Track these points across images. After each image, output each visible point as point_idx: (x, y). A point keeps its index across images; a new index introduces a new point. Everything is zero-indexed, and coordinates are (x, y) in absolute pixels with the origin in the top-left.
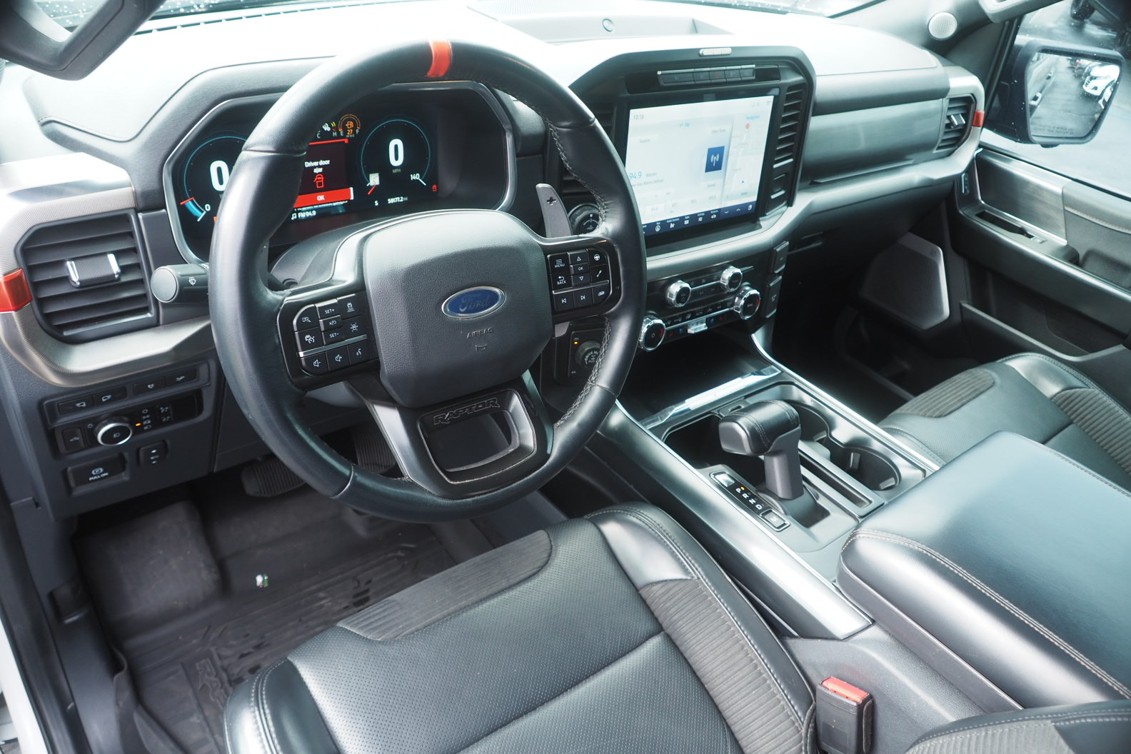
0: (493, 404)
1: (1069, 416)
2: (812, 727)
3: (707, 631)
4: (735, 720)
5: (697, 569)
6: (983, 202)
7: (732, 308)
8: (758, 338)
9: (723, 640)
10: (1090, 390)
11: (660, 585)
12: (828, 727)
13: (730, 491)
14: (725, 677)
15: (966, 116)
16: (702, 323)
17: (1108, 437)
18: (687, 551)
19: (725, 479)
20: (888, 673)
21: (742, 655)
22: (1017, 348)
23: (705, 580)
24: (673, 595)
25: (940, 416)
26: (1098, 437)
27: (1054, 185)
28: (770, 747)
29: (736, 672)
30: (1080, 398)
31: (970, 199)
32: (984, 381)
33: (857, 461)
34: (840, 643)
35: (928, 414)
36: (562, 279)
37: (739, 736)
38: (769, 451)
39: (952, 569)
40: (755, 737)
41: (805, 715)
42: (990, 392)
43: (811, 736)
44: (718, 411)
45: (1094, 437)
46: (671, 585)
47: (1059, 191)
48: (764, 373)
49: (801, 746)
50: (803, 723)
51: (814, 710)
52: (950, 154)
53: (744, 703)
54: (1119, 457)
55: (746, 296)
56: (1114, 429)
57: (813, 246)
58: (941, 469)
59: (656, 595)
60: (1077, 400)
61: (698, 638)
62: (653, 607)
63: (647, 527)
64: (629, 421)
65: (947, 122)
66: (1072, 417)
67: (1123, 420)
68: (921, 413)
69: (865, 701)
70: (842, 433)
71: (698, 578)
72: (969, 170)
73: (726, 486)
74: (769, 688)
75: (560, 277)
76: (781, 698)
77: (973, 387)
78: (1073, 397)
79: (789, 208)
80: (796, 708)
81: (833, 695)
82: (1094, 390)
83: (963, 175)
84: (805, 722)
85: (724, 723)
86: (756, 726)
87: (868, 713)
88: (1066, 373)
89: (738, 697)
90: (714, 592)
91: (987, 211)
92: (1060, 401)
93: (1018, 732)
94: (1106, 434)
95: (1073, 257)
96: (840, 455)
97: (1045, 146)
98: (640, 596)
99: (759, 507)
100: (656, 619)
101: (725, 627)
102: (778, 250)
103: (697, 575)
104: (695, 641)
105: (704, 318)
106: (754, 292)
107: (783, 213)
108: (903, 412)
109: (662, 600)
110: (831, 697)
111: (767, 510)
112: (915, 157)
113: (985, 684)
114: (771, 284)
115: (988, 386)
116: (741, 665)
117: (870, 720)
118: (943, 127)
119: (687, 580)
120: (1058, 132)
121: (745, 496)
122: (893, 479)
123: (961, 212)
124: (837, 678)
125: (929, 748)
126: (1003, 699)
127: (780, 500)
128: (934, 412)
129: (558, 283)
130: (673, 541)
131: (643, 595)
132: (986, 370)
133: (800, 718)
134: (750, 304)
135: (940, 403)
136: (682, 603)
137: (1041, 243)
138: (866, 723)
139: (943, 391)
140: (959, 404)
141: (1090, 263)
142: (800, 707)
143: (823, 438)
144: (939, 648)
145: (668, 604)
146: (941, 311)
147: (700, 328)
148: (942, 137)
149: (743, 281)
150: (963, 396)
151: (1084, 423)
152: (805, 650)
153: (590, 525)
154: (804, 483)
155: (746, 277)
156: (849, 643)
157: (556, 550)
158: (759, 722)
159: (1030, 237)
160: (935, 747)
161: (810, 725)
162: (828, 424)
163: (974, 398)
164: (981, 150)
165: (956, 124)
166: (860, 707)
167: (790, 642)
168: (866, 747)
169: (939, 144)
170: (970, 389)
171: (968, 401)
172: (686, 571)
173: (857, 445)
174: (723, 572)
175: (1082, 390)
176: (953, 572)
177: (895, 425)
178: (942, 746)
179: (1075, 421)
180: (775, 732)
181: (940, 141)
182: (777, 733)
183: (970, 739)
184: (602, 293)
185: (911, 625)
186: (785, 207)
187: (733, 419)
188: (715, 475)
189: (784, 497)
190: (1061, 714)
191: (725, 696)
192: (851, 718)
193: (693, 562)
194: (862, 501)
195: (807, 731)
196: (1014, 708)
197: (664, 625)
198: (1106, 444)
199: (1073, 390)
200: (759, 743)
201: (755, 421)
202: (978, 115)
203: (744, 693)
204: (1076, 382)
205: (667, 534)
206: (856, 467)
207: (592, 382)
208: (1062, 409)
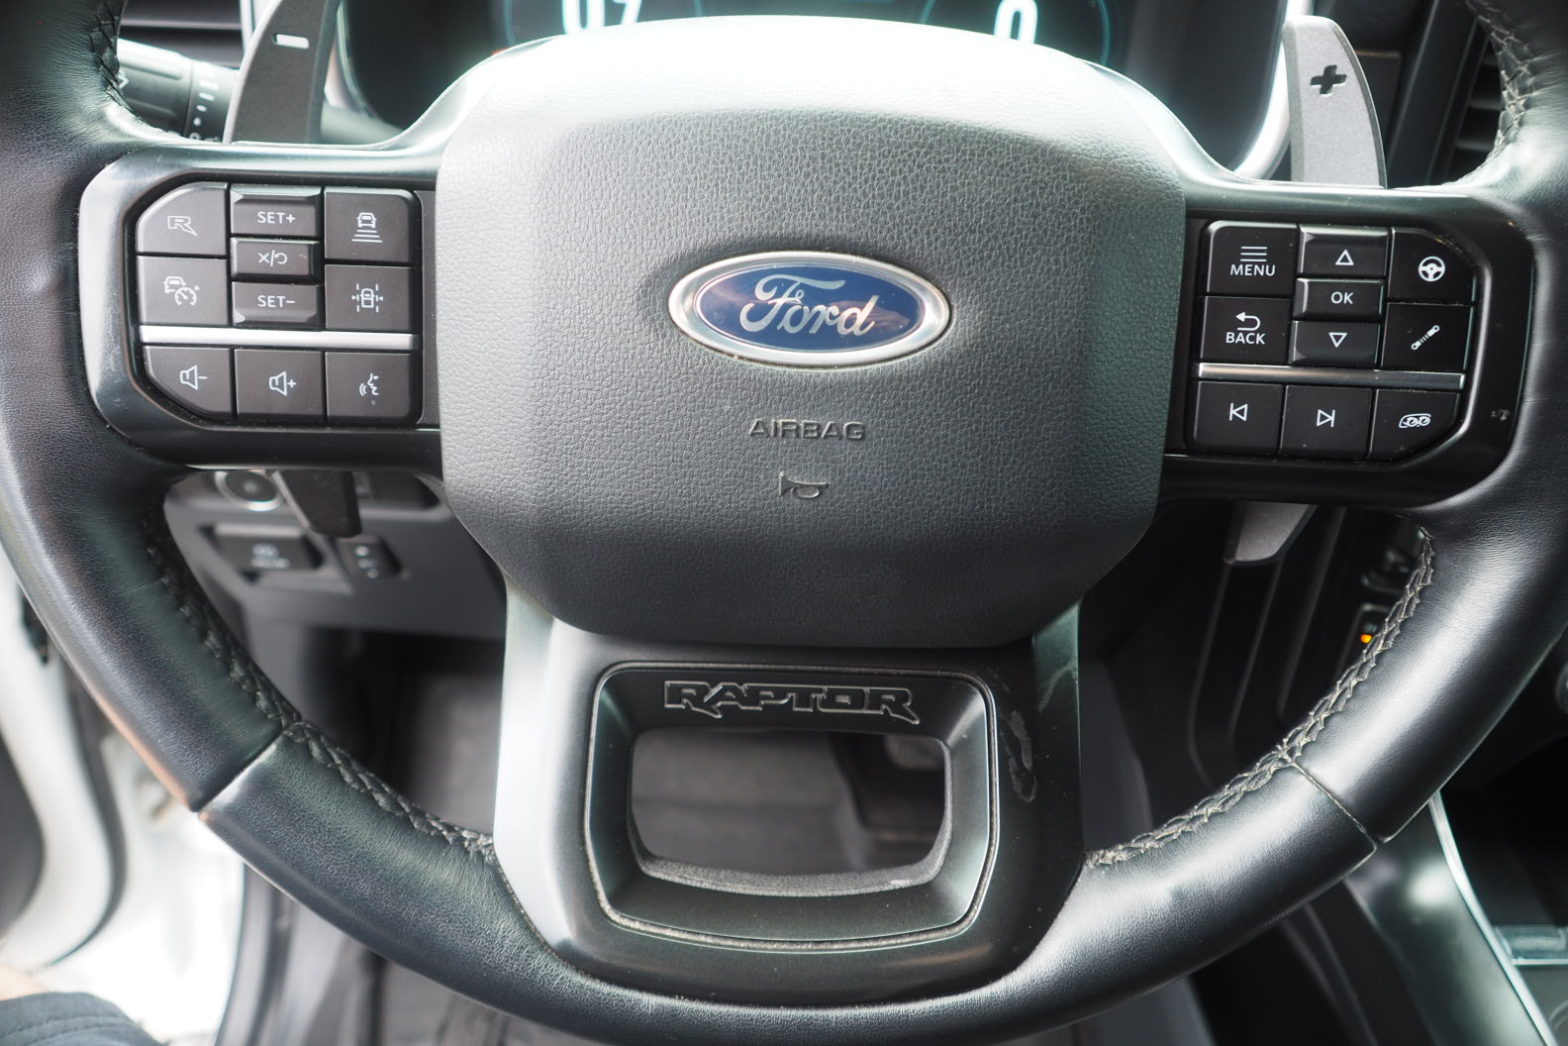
0: (896, 707)
36: (1250, 323)
64: (1462, 909)
75: (1242, 317)
129: (1230, 337)
184: (1420, 420)
207: (1291, 753)
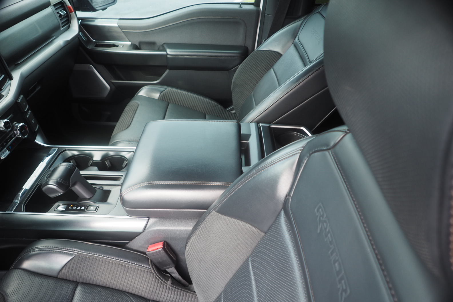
1: (167, 101)
2: (155, 267)
3: (95, 269)
4: (128, 288)
5: (75, 250)
6: (94, 40)
7: (16, 137)
8: (39, 141)
9: (103, 267)
10: (168, 89)
11: (64, 269)
12: (159, 263)
13: (67, 211)
14: (114, 278)
15: (65, 10)
16: (6, 151)
17: (181, 101)
18: (65, 247)
19: (61, 207)
20: (164, 230)
21: (114, 265)
22: (139, 88)
23: (81, 252)
24: (73, 267)
25: (128, 127)
26: (179, 103)
27: (114, 24)
28: (146, 286)
29: (117, 273)
30: (166, 94)
31: (89, 41)
32: (135, 106)
33: (109, 163)
34: (143, 233)
35: (123, 129)
37: (133, 292)
38: (71, 185)
39: (159, 184)
40: (139, 288)
41: (149, 265)
42: (139, 108)
43: (156, 270)
44: (41, 182)
45: (178, 104)
46: (68, 265)
47: (116, 25)
48: (51, 153)
49: (155, 276)
50: (150, 269)
51: (151, 261)
52: (69, 27)
53: (127, 281)
54: (188, 105)
55: (18, 128)
56: (181, 98)
57: (37, 90)
58: (137, 147)
59: (66, 273)
60: (166, 95)
61: (94, 274)
62: (68, 278)
63: (41, 251)
65: (59, 15)
66: (168, 101)
67: (182, 94)
68: (121, 130)
69: (164, 245)
70: (97, 157)
71: (78, 253)
72: (80, 30)
73: (64, 209)
74: (132, 268)
76: (138, 267)
77: (132, 110)
78: (164, 95)
79: (12, 81)
80: (145, 266)
81: (153, 252)
82: (169, 89)
83: (80, 33)
84: (151, 268)
85: (125, 293)
86: (136, 284)
87: (168, 247)
88: (158, 88)
89: (123, 281)
90: (87, 253)
91: (97, 43)
92: (162, 98)
93: (208, 221)
94: (180, 101)
95: (135, 47)
96: (101, 166)
97: (103, 10)
98: (59, 279)
99: (83, 208)
100: (73, 281)
101: (101, 262)
102: (19, 101)
103: (76, 252)
104: (93, 276)
105: (5, 149)
106: (21, 124)
107: (10, 84)
108: (115, 133)
109: (69, 273)
110: (153, 253)
111: (87, 207)
112: (55, 34)
113: (192, 211)
114: (28, 116)
115: (137, 106)
116: (116, 269)
117: (170, 249)
118: (58, 18)
119: (73, 257)
120: (104, 3)
121: (75, 208)
122: (125, 161)
123: (88, 48)
124: (151, 244)
125: (190, 245)
126: (199, 211)
127: (89, 199)
128: (125, 127)
130: (57, 248)
131: (60, 277)
132: (133, 101)
133: (149, 268)
134: (23, 130)
135: (125, 122)
136: (78, 268)
137: (123, 47)
138: (169, 251)
139: (124, 117)
140: (131, 119)
141: (142, 46)
142: (146, 265)
143: (92, 163)
144: (172, 211)
145: (73, 272)
146: (106, 88)
147: (7, 154)
148: (60, 22)
149: (12, 123)
150: (131, 115)
151: (172, 101)
152: (135, 244)
153: (15, 271)
154: (94, 186)
155: (12, 120)
156: (146, 231)
157: (6, 294)
158: (136, 282)
159: (118, 46)
160: (191, 243)
161: (153, 267)
162: (89, 157)
163: (135, 113)
164: (80, 21)
165: (63, 14)
166: (164, 248)
167: (128, 245)
168: (174, 257)
169: (61, 25)
170: (132, 111)
171: (134, 116)
172: (71, 255)
173: (105, 158)
174: (86, 242)
175: (165, 90)
176: (160, 185)
177: (115, 140)
178: (193, 241)
179: (170, 102)
180: (144, 280)
181: (61, 24)
182: (145, 280)
183: (198, 233)
185: (159, 211)
186: (10, 82)
187: (47, 184)
188: (56, 209)
189: (90, 197)
190: (215, 206)
191: (119, 284)
192: (163, 253)
193: (71, 249)
194: (119, 177)
195: (154, 270)
196: (204, 212)
197: (78, 281)
198: (182, 104)
199: (163, 92)
200: (141, 288)
201: (56, 179)
202: (69, 7)
203: (125, 278)
204: (163, 89)
205: (52, 247)
206: (110, 165)
208: (164, 100)
